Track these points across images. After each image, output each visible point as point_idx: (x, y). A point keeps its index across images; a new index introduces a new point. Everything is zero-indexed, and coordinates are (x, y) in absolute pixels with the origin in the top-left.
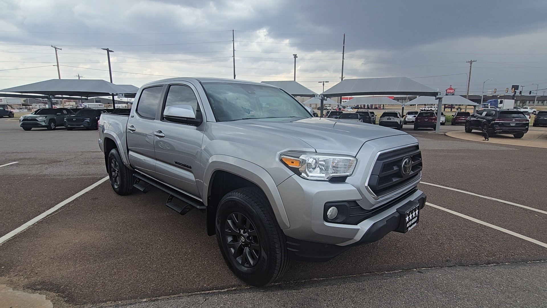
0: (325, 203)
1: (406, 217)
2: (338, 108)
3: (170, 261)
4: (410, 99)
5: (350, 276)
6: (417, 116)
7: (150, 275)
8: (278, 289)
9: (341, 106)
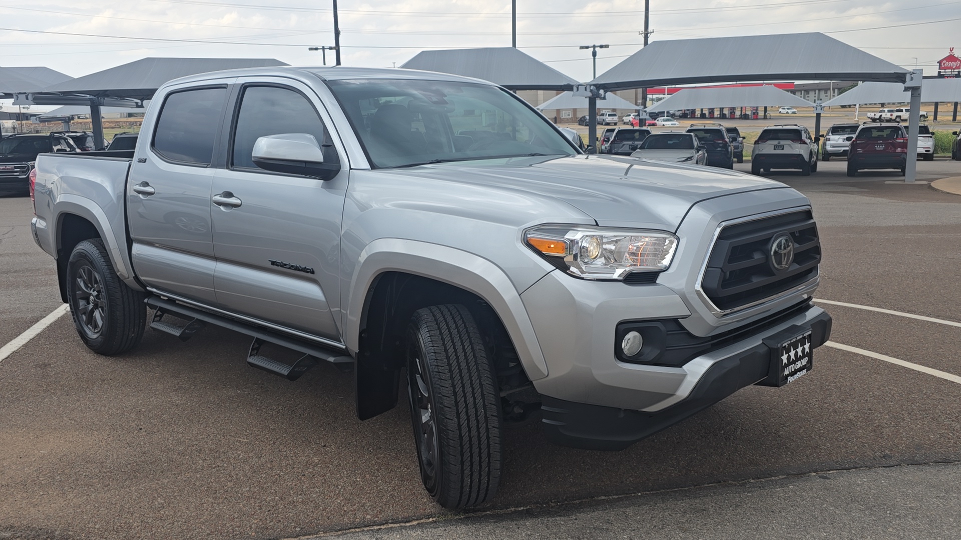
0: (617, 323)
1: (783, 355)
2: (637, 118)
3: (277, 479)
4: (839, 89)
5: (676, 489)
6: (854, 136)
7: (241, 505)
8: (526, 517)
9: (644, 114)
